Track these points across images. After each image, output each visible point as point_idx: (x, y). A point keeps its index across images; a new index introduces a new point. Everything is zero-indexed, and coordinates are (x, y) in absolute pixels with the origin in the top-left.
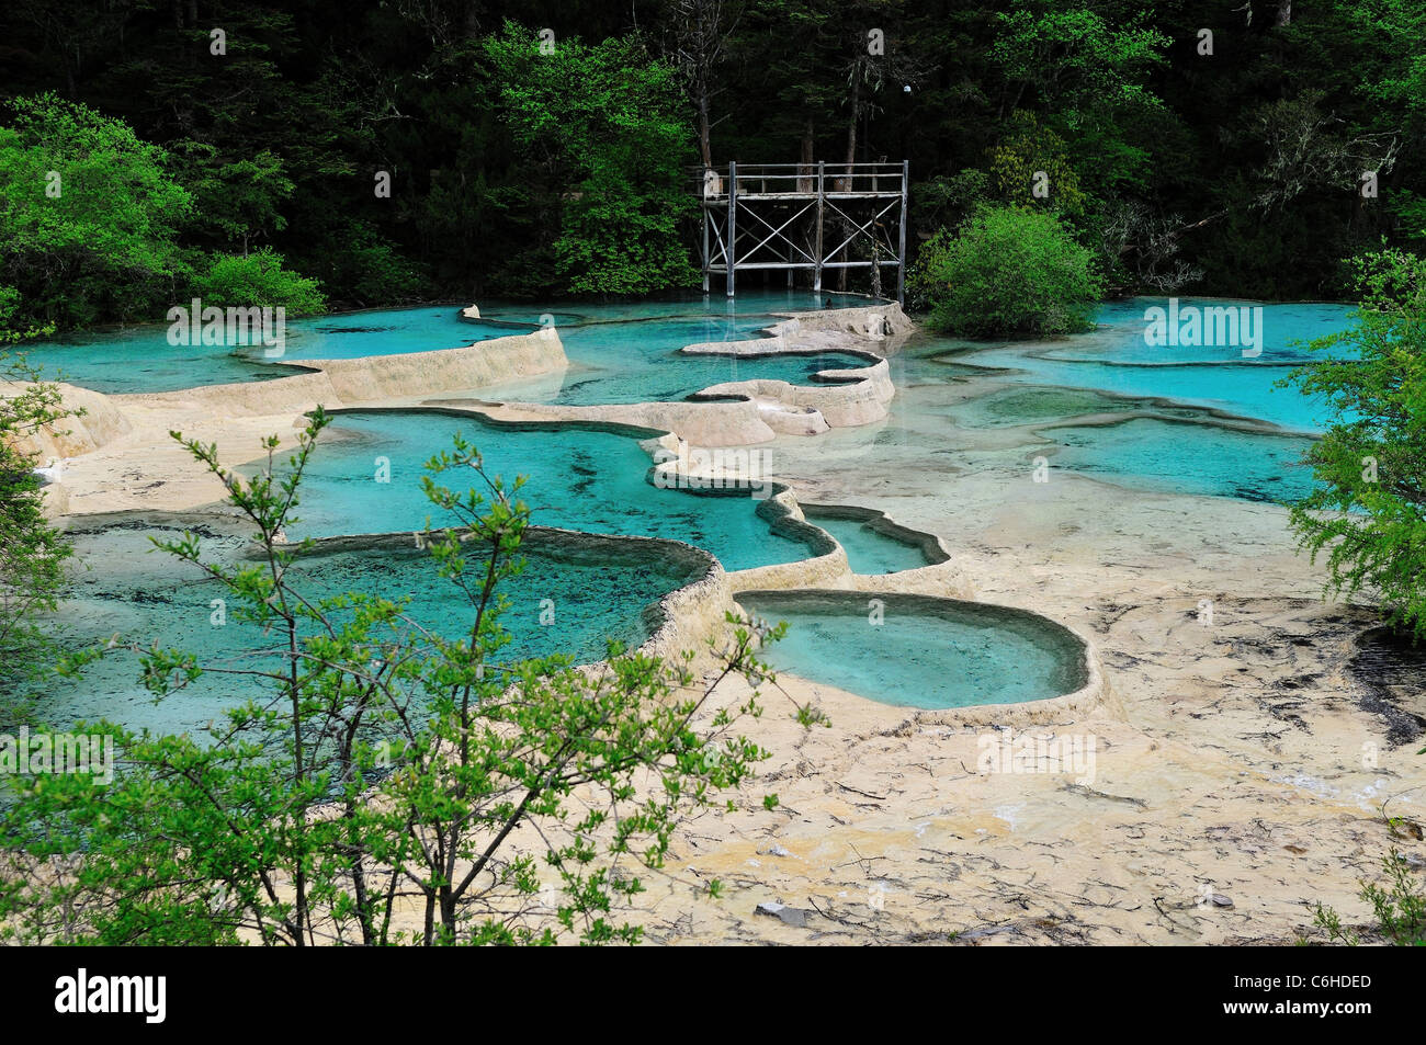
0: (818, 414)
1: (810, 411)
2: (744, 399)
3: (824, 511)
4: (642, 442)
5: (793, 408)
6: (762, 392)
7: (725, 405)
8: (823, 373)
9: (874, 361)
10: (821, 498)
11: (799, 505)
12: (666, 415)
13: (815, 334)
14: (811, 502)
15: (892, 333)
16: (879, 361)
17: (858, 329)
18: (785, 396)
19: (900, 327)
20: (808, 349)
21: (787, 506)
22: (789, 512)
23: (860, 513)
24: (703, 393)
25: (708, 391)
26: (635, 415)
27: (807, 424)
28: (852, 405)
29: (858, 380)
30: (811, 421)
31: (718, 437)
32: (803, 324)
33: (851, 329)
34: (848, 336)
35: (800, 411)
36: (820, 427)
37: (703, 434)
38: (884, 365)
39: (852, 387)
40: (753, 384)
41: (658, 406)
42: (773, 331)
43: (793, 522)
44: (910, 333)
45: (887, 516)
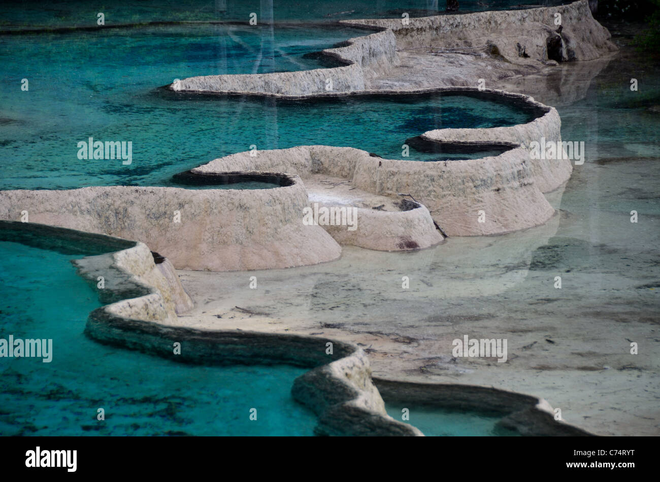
0: (421, 214)
1: (407, 205)
2: (284, 181)
3: (424, 395)
4: (84, 262)
5: (377, 200)
6: (318, 170)
7: (246, 192)
8: (433, 135)
9: (532, 113)
10: (422, 371)
11: (376, 382)
12: (135, 212)
13: (425, 61)
14: (402, 378)
15: (572, 60)
16: (541, 112)
17: (509, 52)
18: (361, 177)
19: (588, 47)
20: (409, 88)
21: (352, 384)
22: (354, 395)
23: (490, 399)
24: (205, 169)
25: (216, 166)
26: (75, 209)
27: (401, 231)
28: (488, 195)
29: (500, 148)
30: (409, 224)
31: (232, 254)
32: (403, 42)
33: (494, 51)
34: (486, 64)
35: (389, 206)
36: (426, 235)
37: (204, 247)
38: (552, 119)
39: (488, 162)
40: (301, 153)
41: (120, 193)
42: (344, 53)
43: (361, 414)
44: (607, 58)
45: (544, 406)
